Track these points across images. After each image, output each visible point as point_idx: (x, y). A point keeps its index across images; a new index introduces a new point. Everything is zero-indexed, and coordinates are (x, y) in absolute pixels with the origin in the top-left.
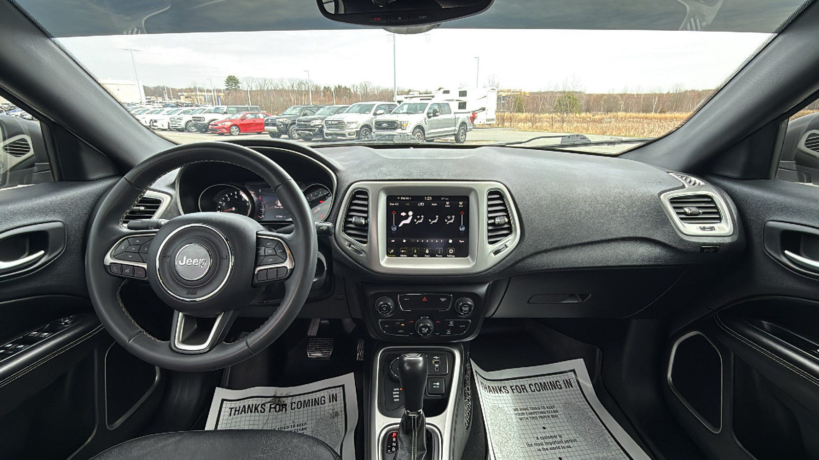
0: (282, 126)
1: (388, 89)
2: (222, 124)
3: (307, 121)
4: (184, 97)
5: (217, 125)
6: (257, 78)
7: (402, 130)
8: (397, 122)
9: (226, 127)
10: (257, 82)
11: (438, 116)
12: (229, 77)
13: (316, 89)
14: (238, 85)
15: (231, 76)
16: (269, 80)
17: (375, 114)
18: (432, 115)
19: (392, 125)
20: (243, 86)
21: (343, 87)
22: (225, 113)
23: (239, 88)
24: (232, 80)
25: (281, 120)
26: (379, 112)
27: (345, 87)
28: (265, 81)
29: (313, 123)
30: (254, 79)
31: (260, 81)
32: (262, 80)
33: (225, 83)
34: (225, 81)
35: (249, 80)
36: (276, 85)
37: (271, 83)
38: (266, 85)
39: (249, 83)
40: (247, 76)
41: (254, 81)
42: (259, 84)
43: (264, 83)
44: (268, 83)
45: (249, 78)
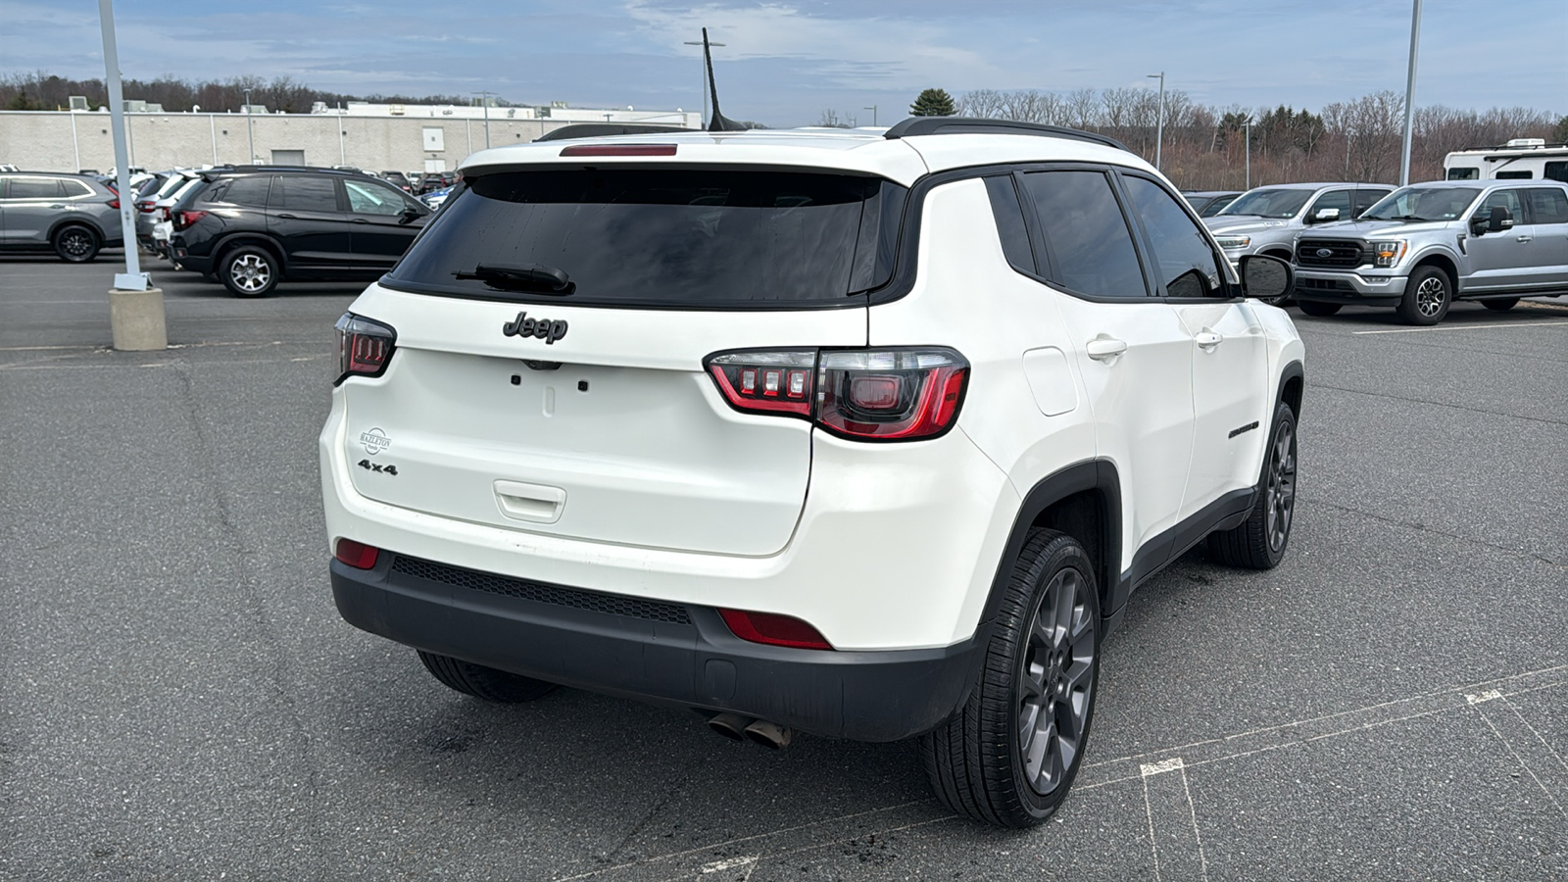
1: (1474, 118)
6: (1006, 96)
7: (1376, 266)
8: (1361, 242)
10: (1006, 108)
11: (1509, 227)
12: (926, 93)
13: (1197, 122)
15: (932, 91)
16: (1044, 99)
17: (1310, 220)
18: (1487, 224)
19: (1349, 253)
21: (1297, 111)
24: (933, 104)
26: (1323, 213)
27: (1305, 113)
28: (1032, 101)
31: (1016, 105)
32: (1022, 100)
33: (911, 113)
34: (912, 106)
35: (984, 101)
36: (1062, 115)
37: (1049, 109)
38: (1031, 115)
39: (982, 110)
40: (980, 92)
41: (997, 104)
42: (1012, 112)
43: (1027, 107)
44: (1038, 110)
45: (983, 93)
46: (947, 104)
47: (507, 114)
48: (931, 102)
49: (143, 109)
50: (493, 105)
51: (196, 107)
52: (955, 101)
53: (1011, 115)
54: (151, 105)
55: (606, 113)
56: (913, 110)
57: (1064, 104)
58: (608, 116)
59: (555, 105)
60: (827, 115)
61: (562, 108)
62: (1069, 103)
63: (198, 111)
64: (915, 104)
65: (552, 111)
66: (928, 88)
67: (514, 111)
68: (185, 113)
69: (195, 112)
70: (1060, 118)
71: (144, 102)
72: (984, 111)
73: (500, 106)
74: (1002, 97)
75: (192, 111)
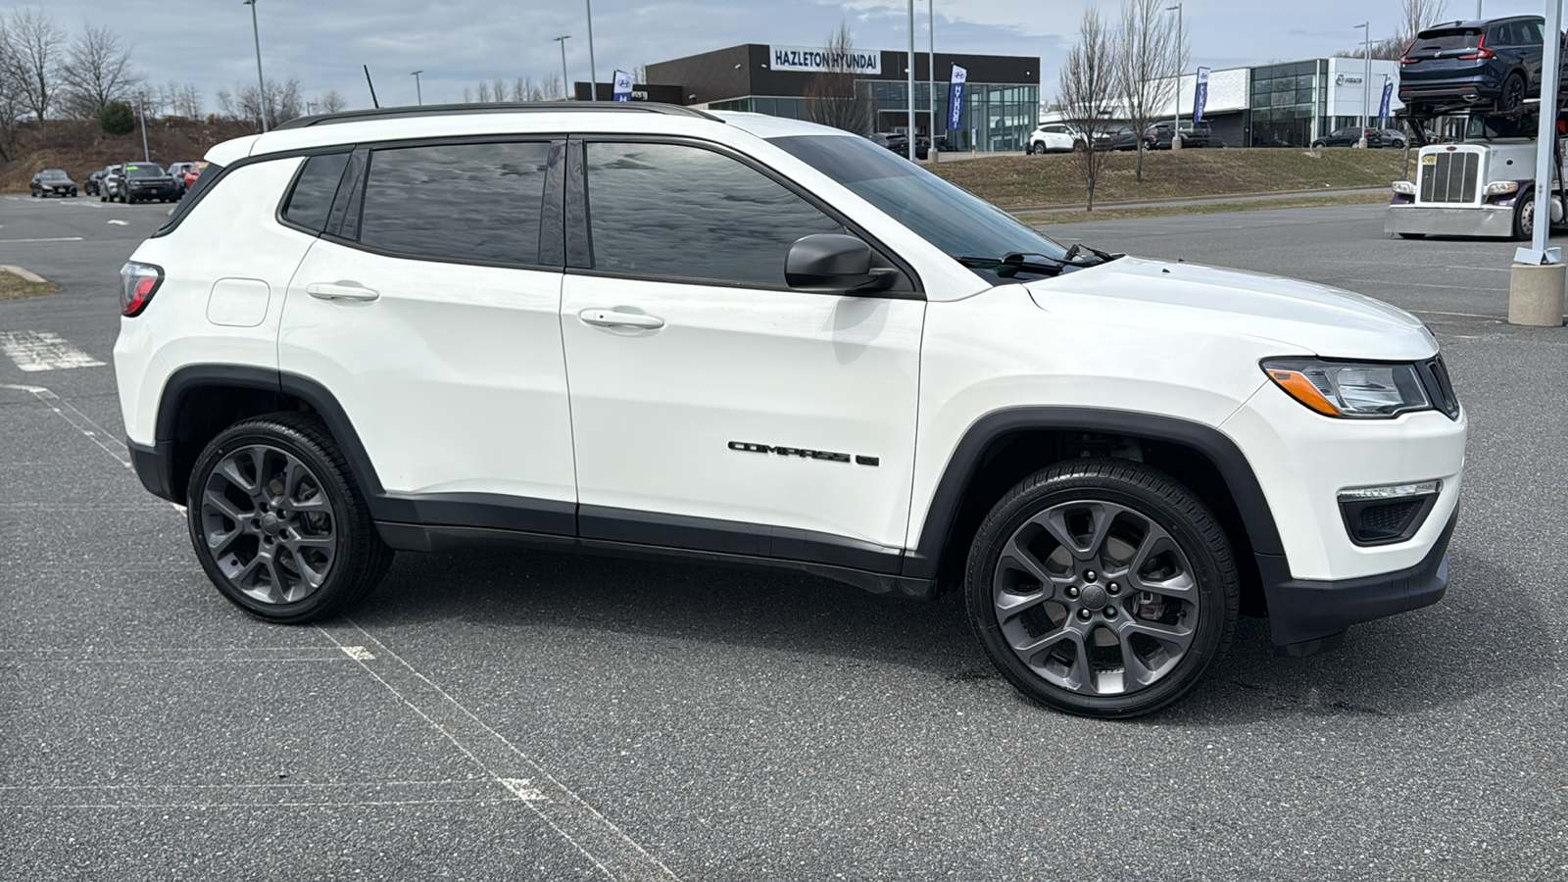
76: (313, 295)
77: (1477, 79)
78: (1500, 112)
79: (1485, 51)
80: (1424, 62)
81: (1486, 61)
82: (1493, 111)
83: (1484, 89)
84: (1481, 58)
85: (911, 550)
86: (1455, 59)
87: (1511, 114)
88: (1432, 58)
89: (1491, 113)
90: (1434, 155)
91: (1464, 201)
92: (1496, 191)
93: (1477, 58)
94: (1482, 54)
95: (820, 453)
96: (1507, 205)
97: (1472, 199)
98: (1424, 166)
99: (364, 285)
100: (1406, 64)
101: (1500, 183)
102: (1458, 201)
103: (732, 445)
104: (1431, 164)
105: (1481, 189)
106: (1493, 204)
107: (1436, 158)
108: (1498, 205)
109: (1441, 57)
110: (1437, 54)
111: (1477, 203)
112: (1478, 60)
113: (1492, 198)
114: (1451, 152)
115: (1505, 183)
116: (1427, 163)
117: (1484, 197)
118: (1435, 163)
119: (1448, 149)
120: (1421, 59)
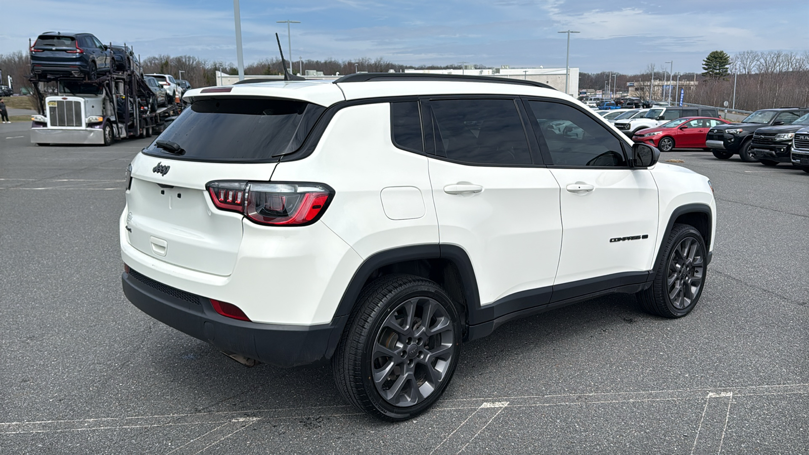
0: (732, 140)
2: (650, 134)
3: (770, 134)
4: (633, 89)
5: (643, 136)
6: (762, 54)
9: (654, 139)
10: (762, 61)
12: (713, 53)
14: (727, 66)
15: (717, 52)
16: (786, 55)
20: (735, 68)
22: (662, 118)
23: (727, 71)
24: (717, 60)
25: (733, 131)
28: (778, 56)
29: (779, 137)
30: (758, 55)
31: (768, 59)
32: (772, 56)
33: (703, 64)
34: (704, 61)
35: (748, 57)
36: (797, 64)
37: (789, 62)
38: (777, 64)
39: (747, 62)
40: (746, 51)
41: (756, 58)
42: (766, 62)
43: (775, 60)
44: (782, 61)
45: (748, 53)
46: (725, 59)
47: (479, 73)
48: (716, 58)
49: (315, 74)
50: (473, 68)
51: (338, 73)
52: (731, 57)
53: (765, 64)
54: (318, 72)
55: (525, 70)
56: (704, 63)
57: (799, 58)
58: (525, 72)
59: (503, 67)
60: (650, 67)
61: (506, 68)
62: (802, 57)
63: (338, 75)
64: (706, 60)
65: (501, 70)
66: (715, 51)
67: (482, 71)
68: (333, 76)
69: (337, 76)
70: (796, 66)
71: (315, 71)
72: (748, 63)
73: (476, 68)
74: (760, 54)
75: (336, 75)
76: (447, 192)
77: (77, 63)
78: (89, 81)
79: (79, 49)
80: (46, 52)
81: (81, 54)
82: (85, 80)
83: (82, 69)
84: (79, 53)
85: (651, 271)
86: (64, 52)
87: (96, 83)
88: (51, 50)
89: (85, 81)
90: (55, 101)
91: (76, 126)
92: (93, 121)
93: (76, 53)
94: (78, 51)
95: (634, 237)
96: (100, 128)
97: (80, 125)
98: (50, 107)
99: (472, 183)
100: (35, 52)
101: (94, 117)
102: (73, 126)
103: (611, 241)
104: (54, 106)
105: (84, 120)
106: (92, 127)
107: (56, 103)
108: (94, 128)
109: (57, 50)
110: (54, 48)
111: (84, 127)
112: (77, 54)
113: (91, 125)
114: (65, 100)
115: (97, 117)
116: (51, 106)
117: (86, 124)
118: (56, 106)
119: (63, 99)
120: (44, 50)
